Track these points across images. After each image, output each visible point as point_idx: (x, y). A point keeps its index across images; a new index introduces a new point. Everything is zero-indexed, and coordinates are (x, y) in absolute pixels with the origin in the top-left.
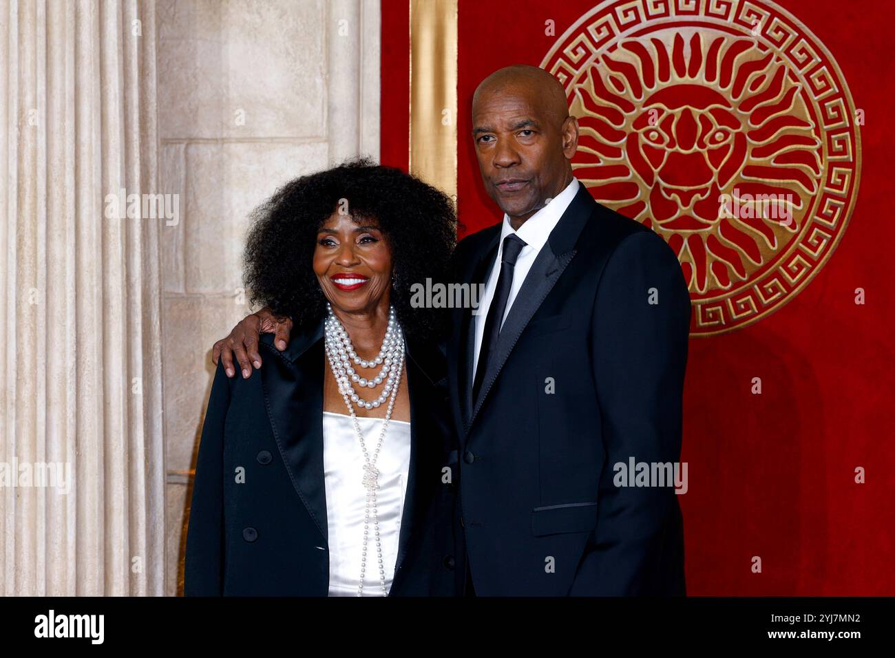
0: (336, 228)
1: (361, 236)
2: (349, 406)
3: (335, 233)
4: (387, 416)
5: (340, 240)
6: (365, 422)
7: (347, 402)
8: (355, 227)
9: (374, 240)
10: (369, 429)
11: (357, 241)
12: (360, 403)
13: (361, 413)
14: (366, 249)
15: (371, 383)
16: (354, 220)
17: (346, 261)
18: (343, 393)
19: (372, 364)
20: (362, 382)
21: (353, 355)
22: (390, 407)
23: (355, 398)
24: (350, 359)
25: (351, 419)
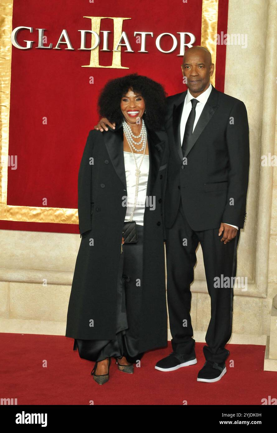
0: (129, 96)
1: (137, 98)
2: (132, 151)
3: (128, 98)
4: (144, 153)
5: (130, 100)
6: (137, 155)
7: (131, 149)
8: (135, 96)
9: (140, 100)
10: (138, 157)
11: (135, 100)
12: (136, 150)
13: (135, 152)
14: (138, 102)
15: (138, 144)
16: (135, 94)
17: (132, 106)
18: (130, 146)
19: (137, 137)
20: (135, 143)
21: (132, 134)
22: (144, 152)
23: (134, 148)
24: (132, 136)
25: (132, 154)
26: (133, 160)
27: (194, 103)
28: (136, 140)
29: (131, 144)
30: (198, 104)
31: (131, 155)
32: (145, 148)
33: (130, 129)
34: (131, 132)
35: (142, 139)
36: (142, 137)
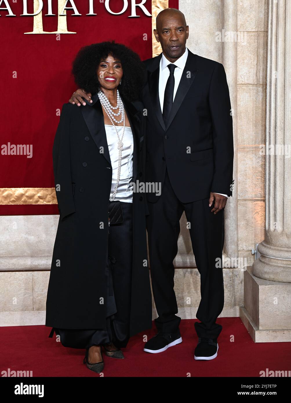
1: (115, 65)
2: (113, 123)
4: (124, 126)
5: (108, 65)
6: (118, 128)
8: (114, 61)
9: (119, 67)
10: (120, 130)
12: (116, 122)
13: (116, 124)
15: (117, 115)
17: (111, 72)
18: (110, 118)
19: (116, 108)
20: (115, 115)
21: (110, 105)
22: (124, 123)
23: (114, 120)
24: (110, 107)
25: (114, 127)
26: (115, 133)
27: (172, 68)
28: (114, 111)
29: (111, 115)
30: (176, 69)
31: (112, 128)
32: (124, 118)
33: (108, 101)
34: (109, 103)
35: (120, 110)
36: (120, 107)
